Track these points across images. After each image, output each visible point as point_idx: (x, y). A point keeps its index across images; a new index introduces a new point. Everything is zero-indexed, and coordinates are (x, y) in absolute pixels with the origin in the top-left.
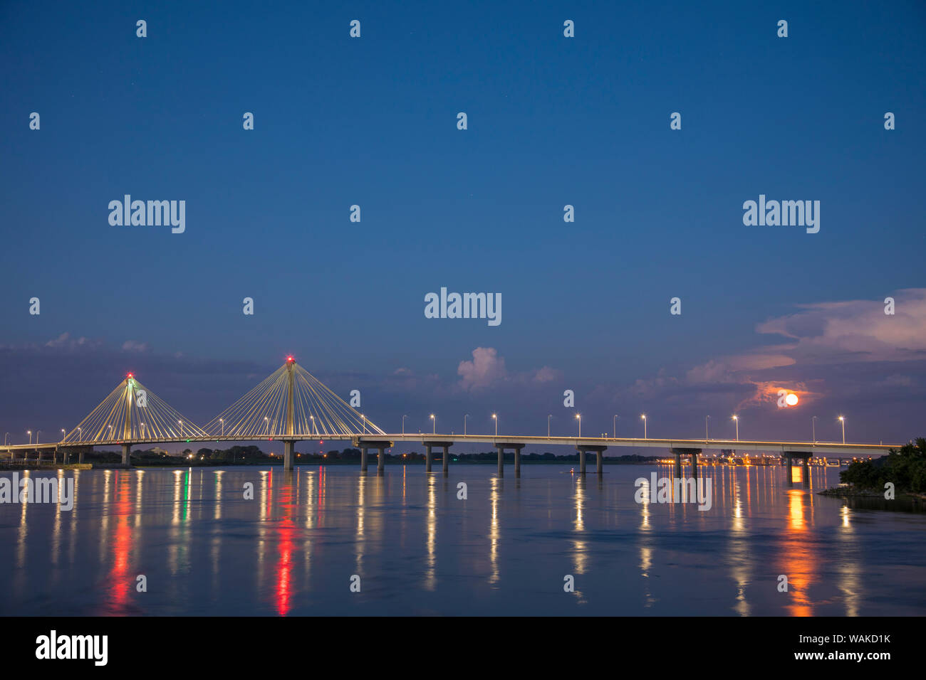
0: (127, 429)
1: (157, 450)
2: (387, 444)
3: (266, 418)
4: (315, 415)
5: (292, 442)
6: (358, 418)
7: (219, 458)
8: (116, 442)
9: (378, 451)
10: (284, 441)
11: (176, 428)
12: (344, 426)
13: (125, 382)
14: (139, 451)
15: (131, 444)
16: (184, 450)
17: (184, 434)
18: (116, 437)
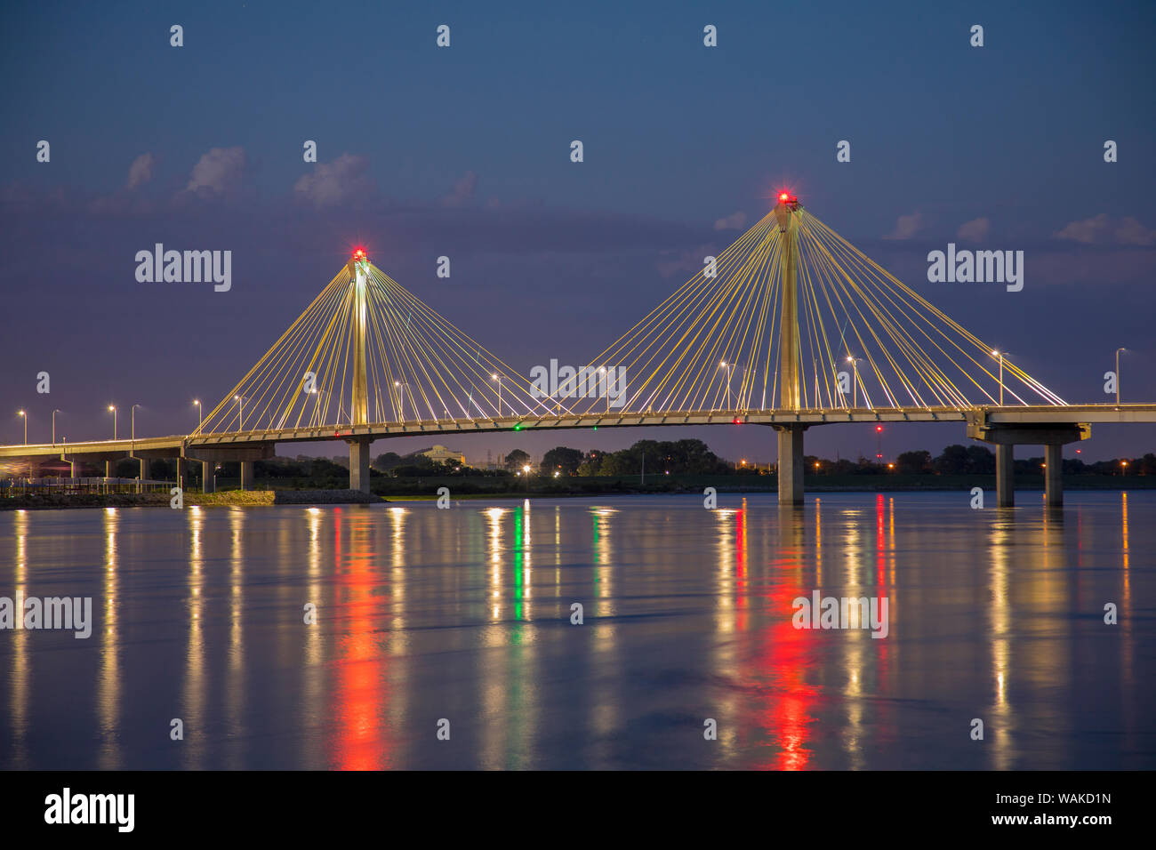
0: (359, 397)
1: (438, 453)
2: (1071, 430)
3: (723, 364)
4: (858, 354)
5: (798, 429)
6: (981, 357)
7: (601, 473)
8: (332, 433)
9: (1044, 451)
10: (776, 426)
11: (486, 395)
12: (940, 382)
13: (346, 270)
14: (389, 459)
15: (370, 438)
16: (508, 452)
17: (506, 411)
18: (331, 419)
